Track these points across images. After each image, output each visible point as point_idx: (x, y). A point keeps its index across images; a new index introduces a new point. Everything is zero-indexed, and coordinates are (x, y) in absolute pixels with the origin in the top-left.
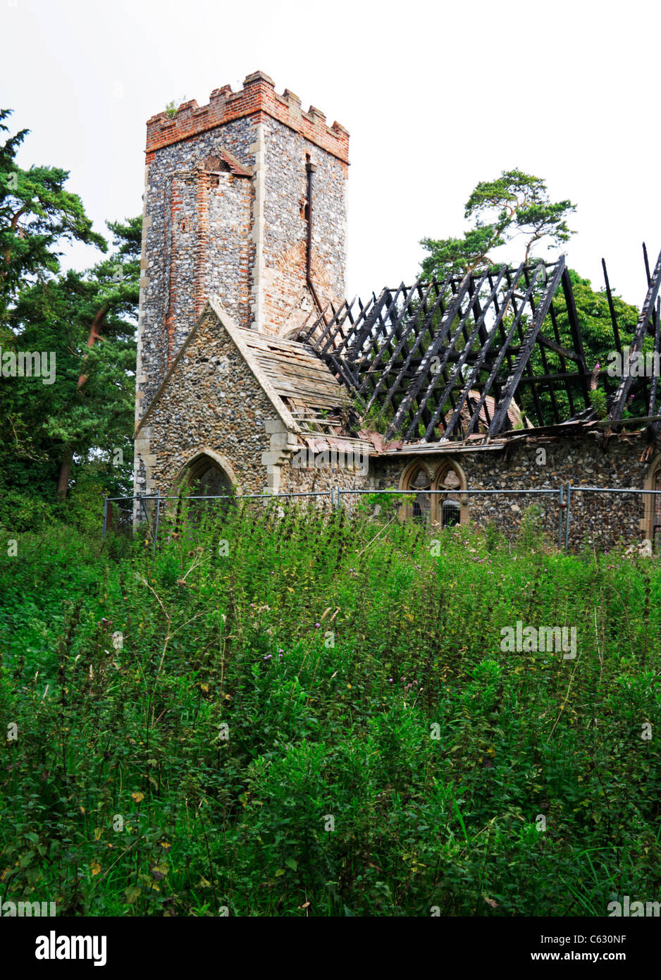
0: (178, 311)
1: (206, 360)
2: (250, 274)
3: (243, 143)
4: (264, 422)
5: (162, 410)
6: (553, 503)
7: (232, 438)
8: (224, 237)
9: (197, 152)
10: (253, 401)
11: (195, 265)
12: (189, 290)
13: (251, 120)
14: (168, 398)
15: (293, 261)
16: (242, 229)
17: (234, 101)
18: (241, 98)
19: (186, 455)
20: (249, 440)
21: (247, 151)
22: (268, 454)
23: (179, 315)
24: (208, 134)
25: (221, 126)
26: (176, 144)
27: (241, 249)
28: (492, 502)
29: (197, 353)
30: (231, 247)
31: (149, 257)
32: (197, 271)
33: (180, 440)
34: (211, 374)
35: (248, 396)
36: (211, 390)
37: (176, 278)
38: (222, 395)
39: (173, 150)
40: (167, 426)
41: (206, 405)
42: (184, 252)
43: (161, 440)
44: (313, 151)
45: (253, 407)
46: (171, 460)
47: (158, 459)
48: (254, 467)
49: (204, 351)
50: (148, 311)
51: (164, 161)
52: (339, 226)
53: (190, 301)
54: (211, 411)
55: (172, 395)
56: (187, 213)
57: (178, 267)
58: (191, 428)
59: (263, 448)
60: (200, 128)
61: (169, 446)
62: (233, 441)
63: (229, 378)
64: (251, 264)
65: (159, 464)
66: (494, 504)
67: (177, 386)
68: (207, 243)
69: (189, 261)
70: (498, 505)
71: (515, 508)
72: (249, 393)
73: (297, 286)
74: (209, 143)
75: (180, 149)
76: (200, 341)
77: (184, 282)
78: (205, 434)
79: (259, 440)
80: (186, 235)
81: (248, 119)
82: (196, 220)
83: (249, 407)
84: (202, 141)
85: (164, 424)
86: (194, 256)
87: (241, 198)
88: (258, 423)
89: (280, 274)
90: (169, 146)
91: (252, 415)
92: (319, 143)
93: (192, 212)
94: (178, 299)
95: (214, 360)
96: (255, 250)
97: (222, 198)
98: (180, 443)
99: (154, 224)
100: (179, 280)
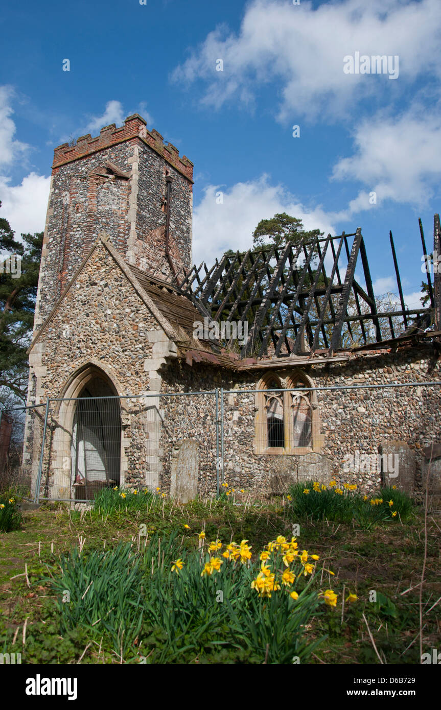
0: (70, 267)
1: (96, 284)
2: (126, 243)
3: (123, 158)
4: (147, 333)
5: (54, 328)
6: (395, 404)
7: (117, 349)
8: (107, 217)
9: (90, 166)
10: (137, 315)
11: (85, 235)
12: (79, 252)
13: (130, 143)
14: (60, 317)
15: (156, 238)
16: (121, 212)
17: (118, 132)
18: (123, 130)
19: (73, 366)
20: (132, 349)
21: (126, 162)
22: (150, 360)
23: (70, 270)
24: (98, 154)
25: (108, 148)
26: (74, 161)
27: (120, 226)
28: (339, 405)
29: (88, 279)
30: (112, 224)
31: (50, 235)
32: (85, 239)
33: (69, 352)
34: (98, 295)
35: (132, 311)
36: (98, 309)
37: (70, 244)
38: (109, 312)
39: (71, 165)
40: (58, 341)
41: (94, 322)
42: (77, 226)
43: (52, 354)
44: (170, 170)
45: (137, 320)
46: (60, 370)
47: (48, 370)
48: (137, 373)
49: (94, 277)
50: (46, 273)
51: (65, 173)
52: (187, 221)
53: (79, 260)
54: (98, 326)
55: (64, 314)
56: (81, 200)
57: (72, 236)
58: (79, 342)
59: (146, 356)
60: (93, 150)
61: (58, 358)
62: (117, 351)
63: (115, 297)
64: (126, 237)
65: (49, 374)
66: (342, 407)
67: (69, 307)
68: (94, 220)
69: (80, 232)
70: (345, 407)
71: (362, 410)
72: (133, 309)
73: (158, 255)
74: (98, 159)
75: (77, 164)
76: (90, 269)
77: (75, 247)
78: (92, 346)
79: (142, 349)
80: (79, 215)
81: (128, 143)
82: (87, 204)
83: (133, 321)
84: (93, 158)
85: (55, 339)
86: (84, 228)
87: (121, 192)
88: (141, 334)
89: (147, 245)
90: (69, 163)
91: (136, 328)
92: (174, 165)
93: (84, 199)
94: (70, 259)
95: (102, 283)
96: (130, 226)
97: (107, 191)
98: (68, 355)
99: (55, 213)
100: (72, 245)
